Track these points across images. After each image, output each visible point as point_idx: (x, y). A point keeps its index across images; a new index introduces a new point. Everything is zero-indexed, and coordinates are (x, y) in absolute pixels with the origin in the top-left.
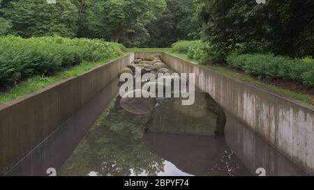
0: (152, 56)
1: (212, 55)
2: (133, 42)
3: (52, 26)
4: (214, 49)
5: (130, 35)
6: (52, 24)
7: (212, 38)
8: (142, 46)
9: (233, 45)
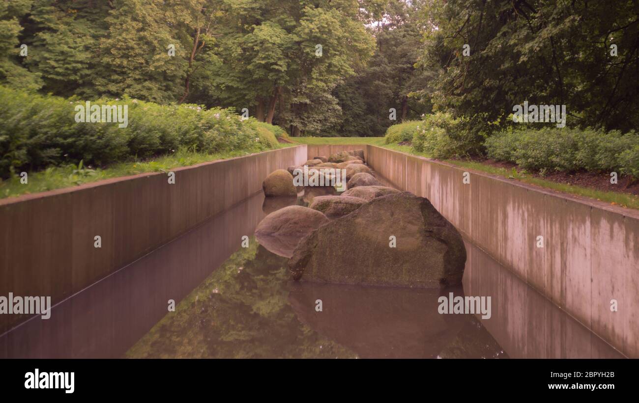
0: (345, 153)
1: (457, 138)
2: (305, 125)
3: (129, 86)
4: (462, 126)
5: (300, 109)
6: (129, 81)
7: (457, 101)
8: (325, 133)
9: (504, 118)
